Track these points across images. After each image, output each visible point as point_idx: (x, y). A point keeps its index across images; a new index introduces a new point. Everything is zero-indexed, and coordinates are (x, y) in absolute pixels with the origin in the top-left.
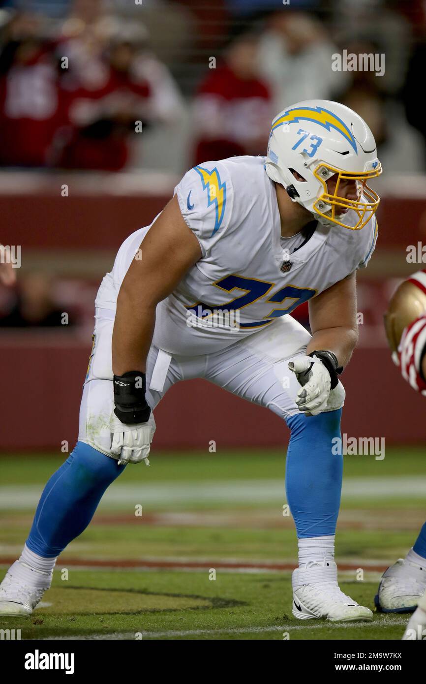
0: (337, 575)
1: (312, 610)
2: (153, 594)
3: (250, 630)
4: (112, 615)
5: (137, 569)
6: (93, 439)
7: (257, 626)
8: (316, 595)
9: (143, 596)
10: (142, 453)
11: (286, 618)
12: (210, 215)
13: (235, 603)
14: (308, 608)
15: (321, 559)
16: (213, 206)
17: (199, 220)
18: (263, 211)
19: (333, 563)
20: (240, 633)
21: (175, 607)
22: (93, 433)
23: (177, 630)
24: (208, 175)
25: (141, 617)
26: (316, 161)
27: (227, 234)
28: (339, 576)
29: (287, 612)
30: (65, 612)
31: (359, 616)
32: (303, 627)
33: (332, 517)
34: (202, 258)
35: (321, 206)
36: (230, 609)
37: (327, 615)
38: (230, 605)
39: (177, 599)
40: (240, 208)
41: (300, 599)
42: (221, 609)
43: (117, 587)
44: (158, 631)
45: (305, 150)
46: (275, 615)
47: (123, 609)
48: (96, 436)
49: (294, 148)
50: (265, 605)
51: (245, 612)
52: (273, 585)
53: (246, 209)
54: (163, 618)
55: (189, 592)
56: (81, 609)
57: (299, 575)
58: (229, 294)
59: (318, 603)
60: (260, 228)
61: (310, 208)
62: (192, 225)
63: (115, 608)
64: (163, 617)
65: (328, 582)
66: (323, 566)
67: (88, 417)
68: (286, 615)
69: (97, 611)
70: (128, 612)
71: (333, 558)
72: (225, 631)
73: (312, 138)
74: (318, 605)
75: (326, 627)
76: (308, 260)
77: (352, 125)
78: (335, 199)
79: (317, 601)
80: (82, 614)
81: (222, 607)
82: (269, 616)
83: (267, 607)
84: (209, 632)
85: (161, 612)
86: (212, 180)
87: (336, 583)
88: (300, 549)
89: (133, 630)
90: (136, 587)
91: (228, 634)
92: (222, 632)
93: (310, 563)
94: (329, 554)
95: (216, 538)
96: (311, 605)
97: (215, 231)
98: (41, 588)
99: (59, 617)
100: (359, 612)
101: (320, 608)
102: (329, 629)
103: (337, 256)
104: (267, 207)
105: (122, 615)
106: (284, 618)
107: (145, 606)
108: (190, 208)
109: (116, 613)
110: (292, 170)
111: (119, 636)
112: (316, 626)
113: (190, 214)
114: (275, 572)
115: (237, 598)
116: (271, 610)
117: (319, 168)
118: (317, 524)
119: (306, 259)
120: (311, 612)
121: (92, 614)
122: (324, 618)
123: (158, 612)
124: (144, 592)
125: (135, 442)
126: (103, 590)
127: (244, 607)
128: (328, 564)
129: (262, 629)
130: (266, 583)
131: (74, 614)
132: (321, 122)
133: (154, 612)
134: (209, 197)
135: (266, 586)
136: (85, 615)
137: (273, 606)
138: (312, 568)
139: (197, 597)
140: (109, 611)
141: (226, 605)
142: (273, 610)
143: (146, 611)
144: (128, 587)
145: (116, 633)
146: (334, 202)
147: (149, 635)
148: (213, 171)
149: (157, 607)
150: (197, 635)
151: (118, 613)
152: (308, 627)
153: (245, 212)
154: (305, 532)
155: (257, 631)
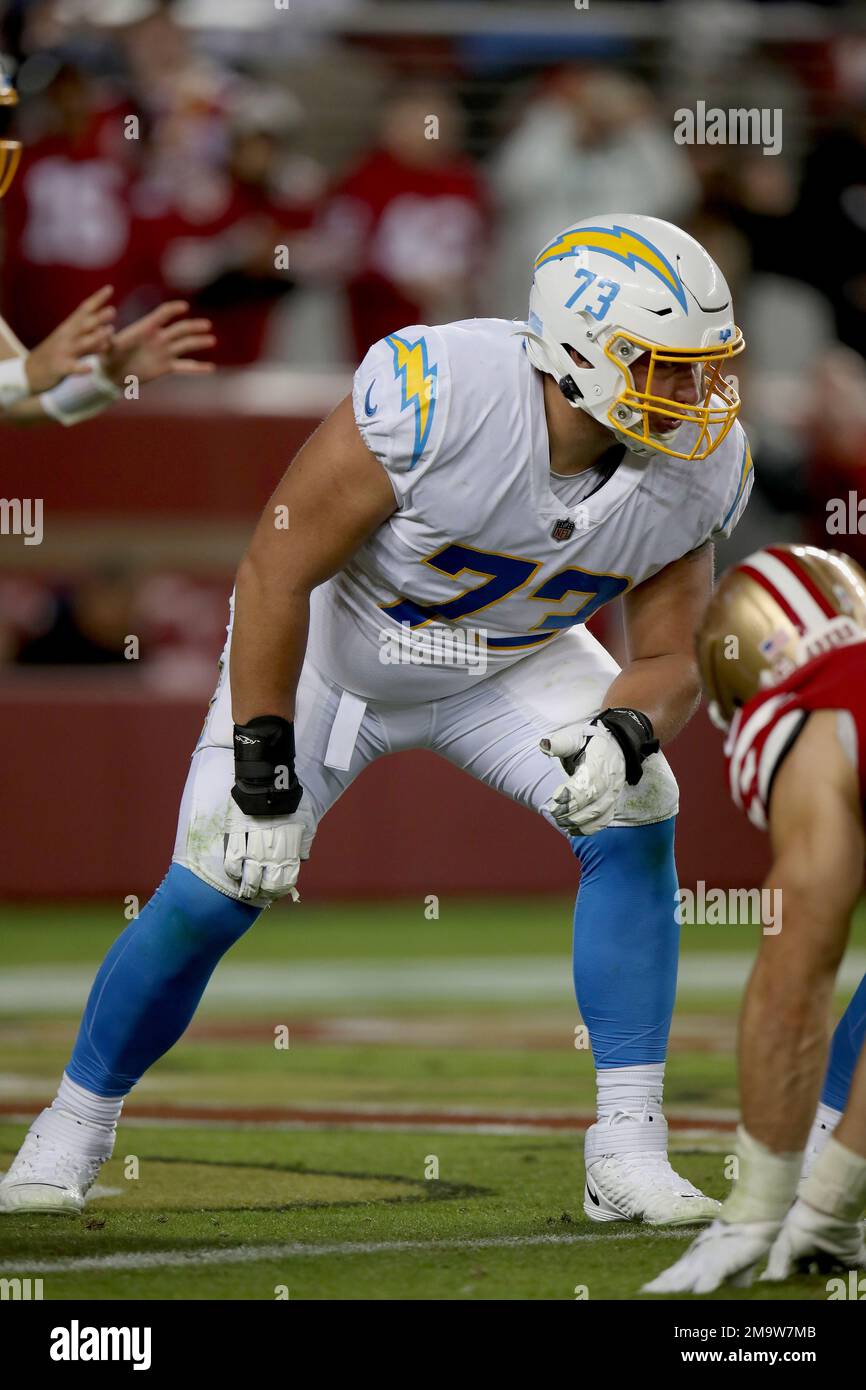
0: (666, 1140)
1: (616, 1203)
2: (314, 1172)
3: (497, 1242)
4: (237, 1213)
5: (285, 1126)
6: (197, 860)
7: (512, 1235)
8: (625, 1175)
9: (296, 1176)
10: (282, 875)
11: (565, 1218)
12: (405, 426)
13: (470, 1190)
14: (610, 1199)
15: (639, 1109)
16: (411, 409)
17: (385, 435)
18: (511, 422)
19: (659, 1117)
20: (480, 1248)
21: (356, 1198)
22: (199, 847)
23: (359, 1241)
24: (407, 351)
25: (291, 1216)
26: (608, 327)
27: (438, 465)
28: (671, 1141)
29: (569, 1208)
30: (146, 1205)
31: (702, 1217)
32: (598, 1237)
33: (658, 1029)
34: (398, 510)
35: (622, 414)
36: (460, 1201)
37: (642, 1213)
38: (461, 1194)
39: (359, 1183)
40: (464, 417)
41: (596, 1181)
42: (444, 1202)
43: (246, 1158)
44: (323, 1243)
45: (588, 308)
46: (546, 1214)
47: (257, 1200)
48: (204, 853)
49: (569, 305)
50: (527, 1195)
51: (488, 1208)
52: (543, 1157)
53: (476, 417)
54: (333, 1219)
55: (381, 1170)
56: (176, 1200)
57: (598, 1137)
58: (455, 582)
59: (627, 1191)
60: (504, 455)
61: (603, 418)
62: (375, 445)
63: (243, 1199)
64: (333, 1217)
65: (647, 1153)
66: (642, 1121)
67: (193, 817)
68: (566, 1215)
69: (206, 1204)
70: (265, 1206)
71: (660, 1107)
72: (452, 1243)
73: (601, 285)
74: (627, 1194)
75: (642, 1236)
76: (605, 519)
77: (678, 258)
78: (647, 400)
79: (625, 1188)
80: (179, 1211)
81: (446, 1198)
82: (534, 1215)
83: (530, 1200)
84: (420, 1245)
85: (330, 1208)
86: (412, 361)
87: (664, 1154)
88: (600, 1089)
89: (275, 1242)
90: (282, 1160)
91: (456, 1249)
92: (445, 1246)
93: (617, 1114)
94: (652, 1099)
95: (435, 1068)
96: (616, 1194)
97: (416, 457)
98: (97, 1158)
99: (137, 1216)
100: (701, 1210)
101: (630, 1200)
102: (648, 1241)
103: (664, 512)
104: (520, 415)
105: (255, 1212)
106: (563, 1219)
107: (298, 1196)
108: (369, 412)
109: (243, 1209)
110: (567, 347)
111: (250, 1253)
112: (624, 1236)
113: (370, 424)
114: (545, 1133)
115: (475, 1181)
116: (538, 1205)
117: (613, 342)
118: (628, 1042)
119: (602, 517)
120: (614, 1206)
121: (199, 1211)
122: (638, 1219)
123: (323, 1206)
124: (298, 1169)
125: (269, 852)
126: (219, 1164)
127: (489, 1198)
128: (651, 1119)
129: (522, 1241)
130: (529, 1154)
131: (163, 1210)
132: (620, 253)
133: (315, 1206)
134: (404, 391)
135: (528, 1160)
136: (185, 1212)
137: (542, 1196)
138: (619, 1125)
139: (398, 1179)
140: (230, 1205)
141: (453, 1194)
142: (542, 1204)
143: (301, 1205)
144: (268, 1159)
145: (243, 1247)
146: (646, 406)
147: (307, 1250)
148: (416, 343)
149: (322, 1197)
150: (397, 1251)
151: (247, 1209)
152: (609, 1237)
153: (474, 423)
154: (608, 1057)
155: (513, 1243)
